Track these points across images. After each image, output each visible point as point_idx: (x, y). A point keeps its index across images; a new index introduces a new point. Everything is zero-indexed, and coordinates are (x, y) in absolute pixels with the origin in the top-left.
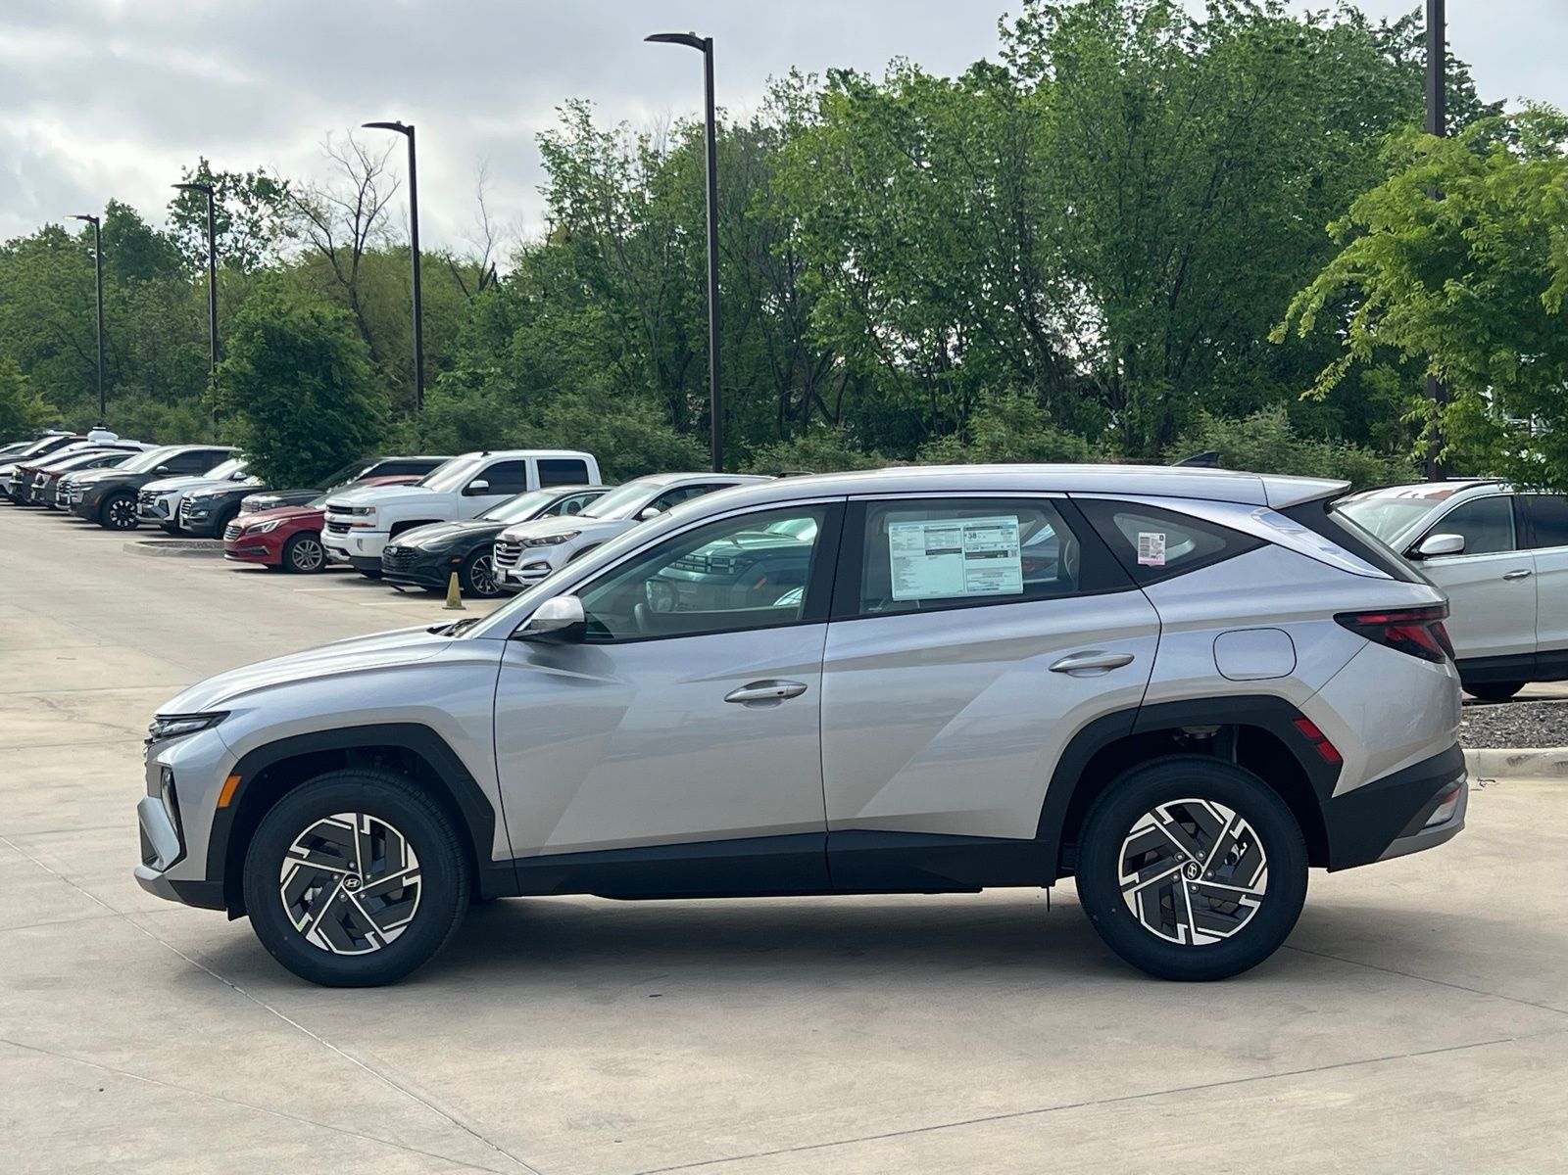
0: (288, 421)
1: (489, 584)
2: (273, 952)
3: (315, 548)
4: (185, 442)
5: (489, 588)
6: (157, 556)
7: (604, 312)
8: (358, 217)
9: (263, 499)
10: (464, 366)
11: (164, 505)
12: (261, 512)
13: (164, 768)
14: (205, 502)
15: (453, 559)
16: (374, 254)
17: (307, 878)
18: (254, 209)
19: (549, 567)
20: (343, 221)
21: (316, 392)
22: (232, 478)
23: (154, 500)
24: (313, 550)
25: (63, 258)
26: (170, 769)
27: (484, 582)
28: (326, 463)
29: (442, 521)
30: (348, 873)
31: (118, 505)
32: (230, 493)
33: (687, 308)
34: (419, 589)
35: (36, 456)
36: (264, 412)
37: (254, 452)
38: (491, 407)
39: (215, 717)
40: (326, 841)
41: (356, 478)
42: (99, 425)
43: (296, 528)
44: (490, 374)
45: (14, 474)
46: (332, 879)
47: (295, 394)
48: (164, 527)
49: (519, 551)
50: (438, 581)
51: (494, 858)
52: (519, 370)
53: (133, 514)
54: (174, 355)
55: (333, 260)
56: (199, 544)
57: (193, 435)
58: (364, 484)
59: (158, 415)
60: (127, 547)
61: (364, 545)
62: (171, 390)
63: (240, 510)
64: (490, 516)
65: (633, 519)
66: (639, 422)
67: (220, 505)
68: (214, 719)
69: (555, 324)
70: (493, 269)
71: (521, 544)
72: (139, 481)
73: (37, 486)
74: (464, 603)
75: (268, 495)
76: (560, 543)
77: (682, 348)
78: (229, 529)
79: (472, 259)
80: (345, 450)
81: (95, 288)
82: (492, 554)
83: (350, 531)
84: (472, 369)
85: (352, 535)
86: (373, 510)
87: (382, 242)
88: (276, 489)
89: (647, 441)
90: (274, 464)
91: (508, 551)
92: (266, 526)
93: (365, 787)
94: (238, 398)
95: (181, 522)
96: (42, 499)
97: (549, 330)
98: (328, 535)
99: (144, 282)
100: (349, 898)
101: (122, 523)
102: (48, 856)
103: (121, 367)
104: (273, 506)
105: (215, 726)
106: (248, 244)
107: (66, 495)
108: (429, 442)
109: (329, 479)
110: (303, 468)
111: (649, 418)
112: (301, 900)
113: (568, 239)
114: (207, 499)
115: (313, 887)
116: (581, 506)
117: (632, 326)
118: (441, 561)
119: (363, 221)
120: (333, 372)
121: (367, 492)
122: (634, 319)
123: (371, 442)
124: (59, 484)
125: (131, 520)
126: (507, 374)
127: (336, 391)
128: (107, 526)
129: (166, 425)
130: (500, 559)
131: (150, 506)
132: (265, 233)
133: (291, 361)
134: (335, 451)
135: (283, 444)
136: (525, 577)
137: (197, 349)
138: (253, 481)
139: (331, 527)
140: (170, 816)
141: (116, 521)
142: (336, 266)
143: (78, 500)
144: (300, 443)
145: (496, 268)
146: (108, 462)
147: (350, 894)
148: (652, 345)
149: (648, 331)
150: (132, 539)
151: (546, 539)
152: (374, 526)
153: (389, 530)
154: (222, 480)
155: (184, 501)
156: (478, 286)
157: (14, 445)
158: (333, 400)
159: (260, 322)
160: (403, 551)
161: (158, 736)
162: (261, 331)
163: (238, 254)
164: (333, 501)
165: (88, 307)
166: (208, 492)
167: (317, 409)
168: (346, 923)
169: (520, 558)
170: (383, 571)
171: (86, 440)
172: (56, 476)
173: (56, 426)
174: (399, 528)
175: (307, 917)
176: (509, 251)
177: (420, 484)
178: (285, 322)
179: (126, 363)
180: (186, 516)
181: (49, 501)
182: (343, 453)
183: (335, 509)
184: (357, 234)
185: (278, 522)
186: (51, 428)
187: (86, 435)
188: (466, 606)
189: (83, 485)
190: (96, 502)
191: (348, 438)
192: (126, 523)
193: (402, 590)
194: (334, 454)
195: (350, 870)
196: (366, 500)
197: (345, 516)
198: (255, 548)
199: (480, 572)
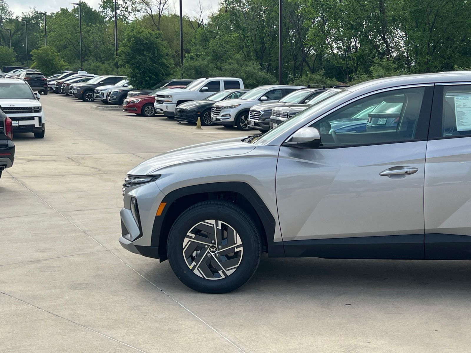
0: (142, 67)
1: (209, 121)
2: (180, 278)
3: (152, 109)
4: (107, 74)
5: (209, 122)
6: (101, 110)
7: (239, 35)
8: (160, 4)
9: (134, 93)
10: (193, 52)
11: (103, 94)
12: (134, 97)
13: (132, 198)
14: (115, 93)
15: (198, 113)
16: (165, 16)
17: (194, 247)
18: (126, 3)
19: (230, 116)
20: (155, 5)
21: (150, 58)
22: (124, 86)
23: (99, 92)
24: (151, 109)
25: (69, 18)
26: (136, 198)
27: (208, 120)
28: (154, 81)
29: (193, 100)
30: (211, 245)
31: (88, 94)
32: (123, 91)
33: (265, 34)
34: (186, 122)
35: (62, 78)
36: (134, 64)
37: (131, 77)
38: (205, 64)
39: (154, 177)
40: (201, 231)
41: (163, 86)
42: (82, 69)
43: (146, 102)
44: (202, 55)
45: (56, 84)
46: (204, 247)
47: (144, 59)
48: (102, 101)
49: (220, 110)
50: (193, 120)
51: (274, 241)
52: (211, 53)
53: (93, 97)
54: (103, 48)
55: (152, 18)
56: (114, 107)
57: (110, 73)
58: (167, 88)
59: (99, 67)
60: (91, 107)
61: (168, 108)
62: (102, 59)
63: (127, 96)
64: (210, 99)
65: (258, 100)
66: (254, 69)
67: (121, 94)
68: (154, 178)
69: (223, 38)
70: (202, 21)
71: (221, 108)
72: (94, 86)
73: (62, 88)
74: (202, 127)
75: (136, 91)
76: (233, 108)
77: (263, 46)
78: (124, 102)
79: (196, 18)
80: (160, 77)
81: (79, 27)
82: (211, 112)
83: (164, 103)
84: (196, 53)
85: (164, 104)
86: (171, 96)
87: (167, 12)
88: (138, 89)
89: (256, 75)
90: (137, 81)
91: (216, 110)
92: (136, 101)
93: (219, 209)
94: (126, 60)
95: (108, 100)
96: (64, 92)
97: (221, 40)
98: (156, 104)
99: (94, 25)
100: (212, 255)
101: (89, 100)
102: (77, 221)
103: (87, 52)
104: (138, 95)
105: (155, 180)
106: (124, 14)
107: (72, 91)
108: (186, 75)
109: (155, 87)
110: (147, 83)
111: (257, 68)
112: (191, 256)
113: (226, 11)
114: (116, 92)
115: (196, 250)
116: (239, 96)
117: (247, 39)
118: (194, 113)
119: (162, 5)
120: (155, 52)
121: (169, 90)
122: (248, 37)
123: (168, 75)
124: (69, 87)
125: (92, 99)
126: (207, 54)
127: (156, 59)
128: (85, 101)
129: (101, 70)
130: (213, 113)
131: (98, 94)
132: (130, 10)
133: (143, 48)
134: (157, 77)
135: (140, 75)
136: (222, 119)
137: (110, 46)
138: (130, 87)
139: (157, 102)
140: (135, 218)
141: (88, 99)
142: (153, 20)
143: (75, 92)
144: (145, 75)
145: (203, 21)
146: (85, 81)
147: (212, 254)
148: (254, 45)
149: (252, 40)
150: (93, 105)
151: (229, 106)
152: (171, 102)
153: (176, 103)
154: (120, 86)
155: (109, 93)
156: (197, 26)
157: (55, 75)
158: (156, 61)
159: (133, 35)
160: (181, 110)
161: (129, 184)
162: (134, 38)
163: (121, 17)
164: (158, 93)
165: (77, 33)
166: (116, 90)
167: (151, 63)
168: (210, 266)
169: (220, 113)
170: (175, 116)
171: (78, 74)
172: (68, 85)
173: (67, 69)
174: (179, 102)
175: (194, 263)
176: (208, 15)
177: (186, 88)
178: (141, 35)
179: (88, 51)
180: (110, 98)
181: (66, 93)
182: (159, 78)
183: (159, 96)
184: (160, 10)
185: (140, 100)
186: (66, 70)
187: (77, 72)
188: (202, 128)
189: (77, 87)
190: (81, 93)
191: (160, 73)
192: (91, 100)
193: (181, 123)
194: (156, 78)
195: (212, 243)
196: (168, 93)
197: (162, 98)
198: (133, 108)
199: (206, 117)
